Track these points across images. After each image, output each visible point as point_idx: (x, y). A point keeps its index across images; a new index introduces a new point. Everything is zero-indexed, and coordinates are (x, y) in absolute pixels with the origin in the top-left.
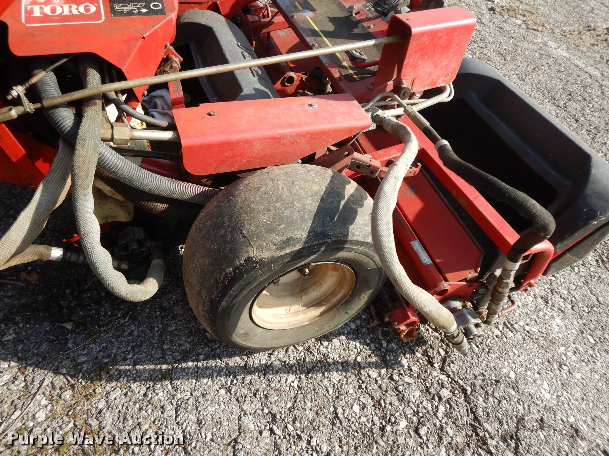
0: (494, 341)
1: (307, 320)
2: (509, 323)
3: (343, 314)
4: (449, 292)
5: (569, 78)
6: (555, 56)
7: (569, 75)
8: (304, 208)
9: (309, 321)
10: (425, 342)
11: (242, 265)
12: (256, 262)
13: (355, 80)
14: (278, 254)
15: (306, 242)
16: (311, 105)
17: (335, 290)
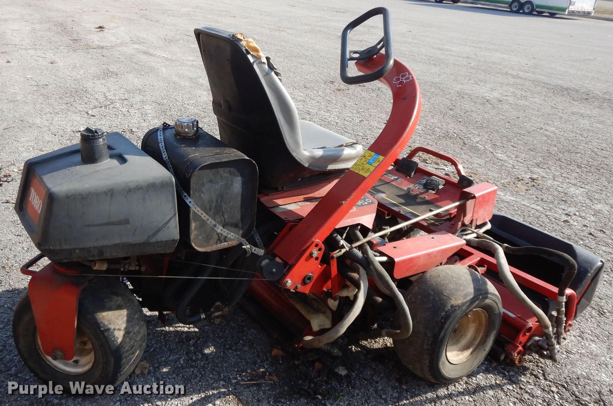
0: (565, 361)
1: (464, 359)
2: (568, 351)
3: (482, 351)
4: (533, 329)
5: (524, 214)
6: (506, 201)
7: (523, 212)
8: (466, 279)
9: (466, 359)
10: (528, 369)
11: (449, 310)
12: (456, 306)
13: (437, 225)
14: (465, 301)
15: (474, 294)
16: (433, 238)
17: (475, 336)
